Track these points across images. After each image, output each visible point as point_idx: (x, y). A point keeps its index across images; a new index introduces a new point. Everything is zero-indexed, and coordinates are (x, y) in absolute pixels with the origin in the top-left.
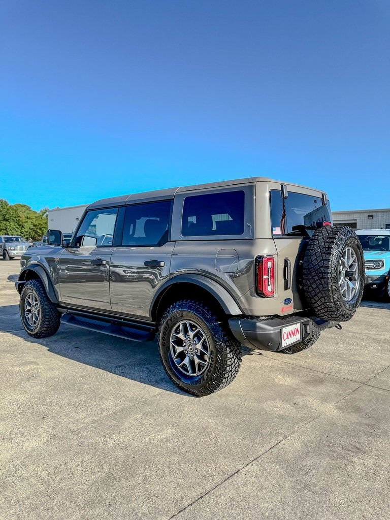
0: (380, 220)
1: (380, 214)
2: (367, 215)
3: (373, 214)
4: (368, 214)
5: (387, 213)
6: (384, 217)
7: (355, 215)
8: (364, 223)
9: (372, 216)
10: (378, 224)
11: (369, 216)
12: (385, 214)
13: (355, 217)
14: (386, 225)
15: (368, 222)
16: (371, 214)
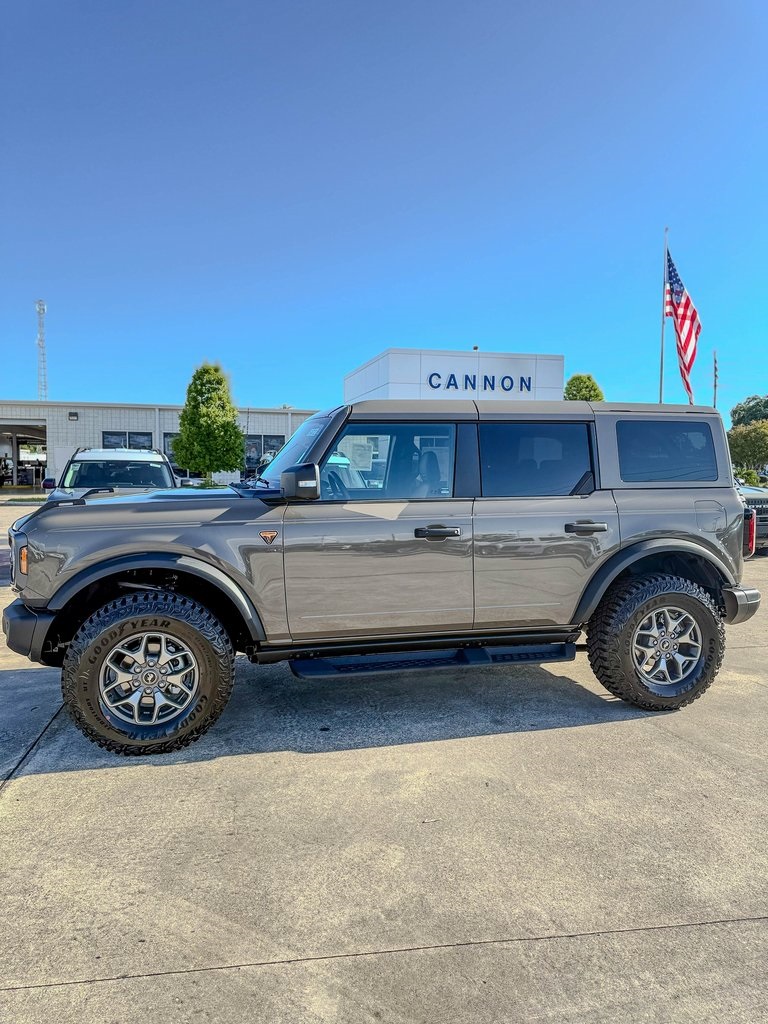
0: (92, 423)
1: (90, 412)
2: (66, 412)
3: (78, 411)
4: (69, 411)
5: (105, 412)
6: (100, 419)
7: (42, 409)
8: (60, 427)
9: (76, 414)
10: (87, 431)
11: (71, 414)
12: (100, 412)
13: (42, 413)
14: (104, 432)
15: (69, 427)
16: (73, 411)
